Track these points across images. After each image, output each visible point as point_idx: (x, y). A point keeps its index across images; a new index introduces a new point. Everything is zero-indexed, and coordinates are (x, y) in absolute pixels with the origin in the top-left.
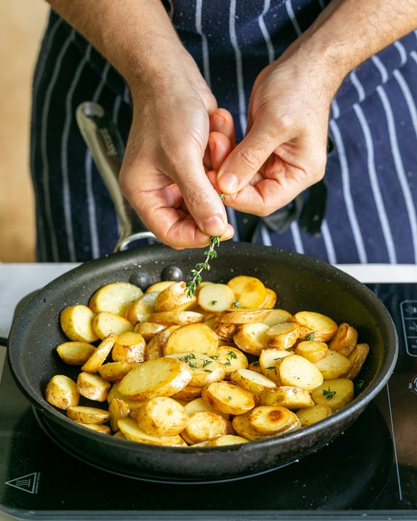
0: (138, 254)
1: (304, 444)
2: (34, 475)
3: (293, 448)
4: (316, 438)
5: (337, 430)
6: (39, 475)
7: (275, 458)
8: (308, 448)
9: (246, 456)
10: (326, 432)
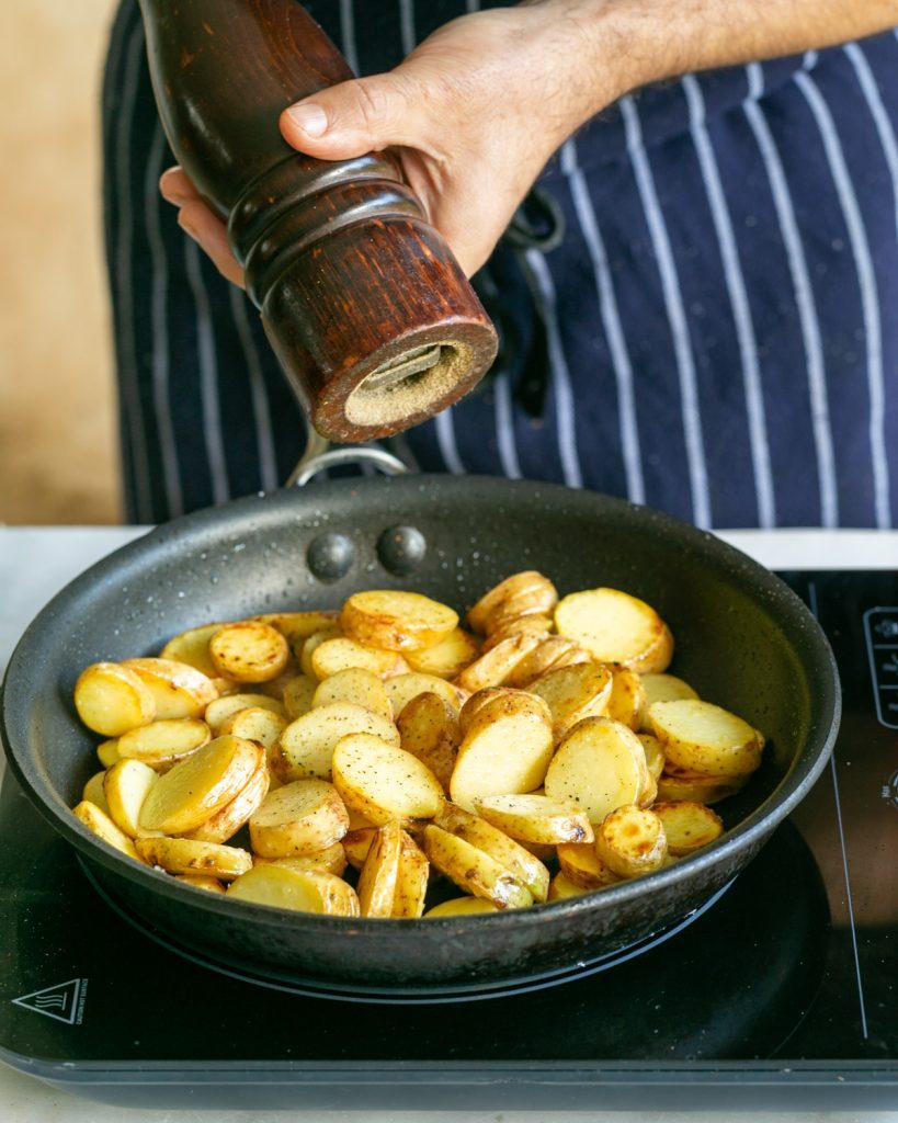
0: (330, 494)
1: (589, 929)
2: (74, 984)
3: (564, 936)
4: (618, 918)
5: (670, 904)
6: (85, 985)
7: (522, 953)
8: (600, 938)
9: (458, 945)
10: (643, 906)
